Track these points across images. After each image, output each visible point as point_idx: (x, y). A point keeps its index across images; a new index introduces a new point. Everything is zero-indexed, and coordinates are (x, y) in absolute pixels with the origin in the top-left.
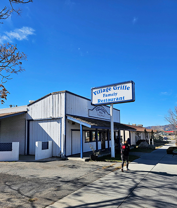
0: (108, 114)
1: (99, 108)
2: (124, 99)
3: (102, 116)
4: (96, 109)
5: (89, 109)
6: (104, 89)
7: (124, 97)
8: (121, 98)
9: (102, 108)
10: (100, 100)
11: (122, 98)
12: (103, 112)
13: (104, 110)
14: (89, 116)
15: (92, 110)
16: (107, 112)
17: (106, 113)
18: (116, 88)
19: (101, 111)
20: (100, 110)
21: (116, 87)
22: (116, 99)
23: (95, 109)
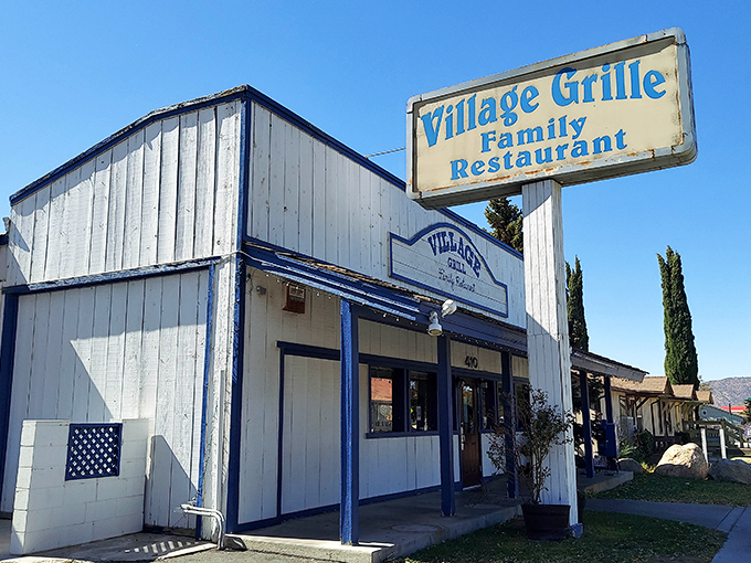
0: (496, 282)
1: (447, 239)
2: (621, 146)
3: (461, 285)
4: (430, 239)
5: (392, 236)
6: (492, 101)
7: (620, 135)
8: (602, 143)
9: (461, 243)
10: (465, 164)
11: (607, 139)
12: (470, 262)
13: (472, 253)
14: (393, 276)
15: (410, 242)
16: (489, 270)
17: (483, 271)
18: (573, 86)
19: (455, 256)
20: (454, 249)
21: (573, 79)
22: (571, 148)
23: (426, 237)
